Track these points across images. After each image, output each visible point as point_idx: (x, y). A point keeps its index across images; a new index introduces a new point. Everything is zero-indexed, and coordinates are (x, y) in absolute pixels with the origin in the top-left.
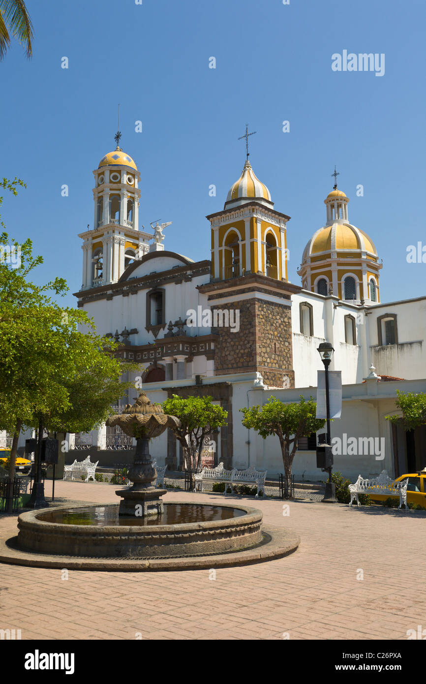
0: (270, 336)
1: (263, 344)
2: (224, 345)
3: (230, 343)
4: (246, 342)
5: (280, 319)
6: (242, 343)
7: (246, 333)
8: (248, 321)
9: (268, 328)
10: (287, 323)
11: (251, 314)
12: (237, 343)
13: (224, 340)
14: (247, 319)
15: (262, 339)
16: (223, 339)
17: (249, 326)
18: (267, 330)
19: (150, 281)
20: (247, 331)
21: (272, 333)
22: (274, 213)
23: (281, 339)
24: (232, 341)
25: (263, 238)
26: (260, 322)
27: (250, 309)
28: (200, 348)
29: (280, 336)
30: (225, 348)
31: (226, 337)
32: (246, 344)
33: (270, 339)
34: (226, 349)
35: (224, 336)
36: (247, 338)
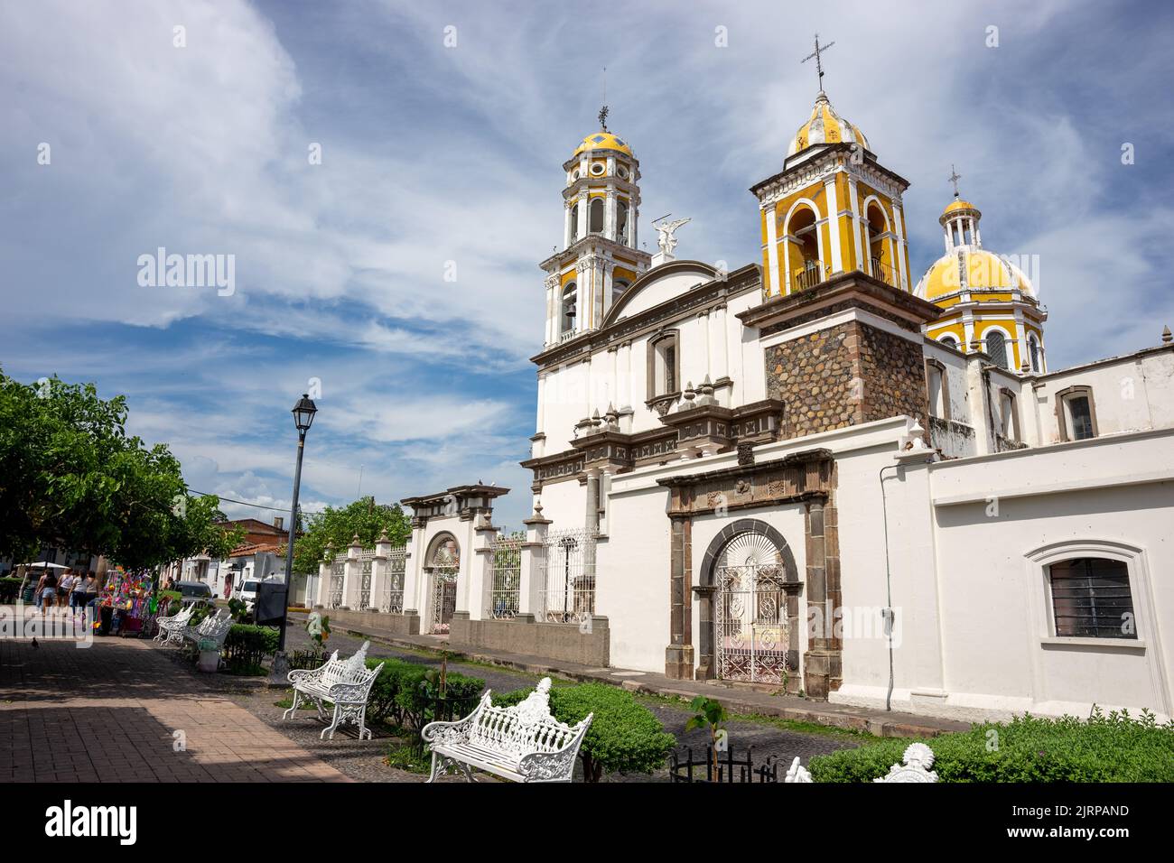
0: (887, 398)
1: (874, 412)
2: (794, 419)
3: (805, 414)
4: (839, 409)
5: (903, 367)
6: (830, 412)
7: (838, 392)
8: (841, 368)
9: (883, 382)
10: (917, 377)
11: (848, 353)
12: (820, 414)
13: (793, 411)
14: (839, 363)
15: (872, 403)
16: (791, 408)
17: (845, 378)
18: (882, 387)
19: (652, 319)
20: (841, 388)
21: (889, 391)
22: (881, 171)
23: (908, 406)
24: (810, 410)
25: (861, 212)
26: (867, 369)
27: (844, 343)
28: (747, 429)
29: (906, 400)
30: (795, 425)
31: (798, 404)
32: (839, 414)
33: (887, 404)
34: (798, 427)
35: (795, 401)
36: (841, 402)
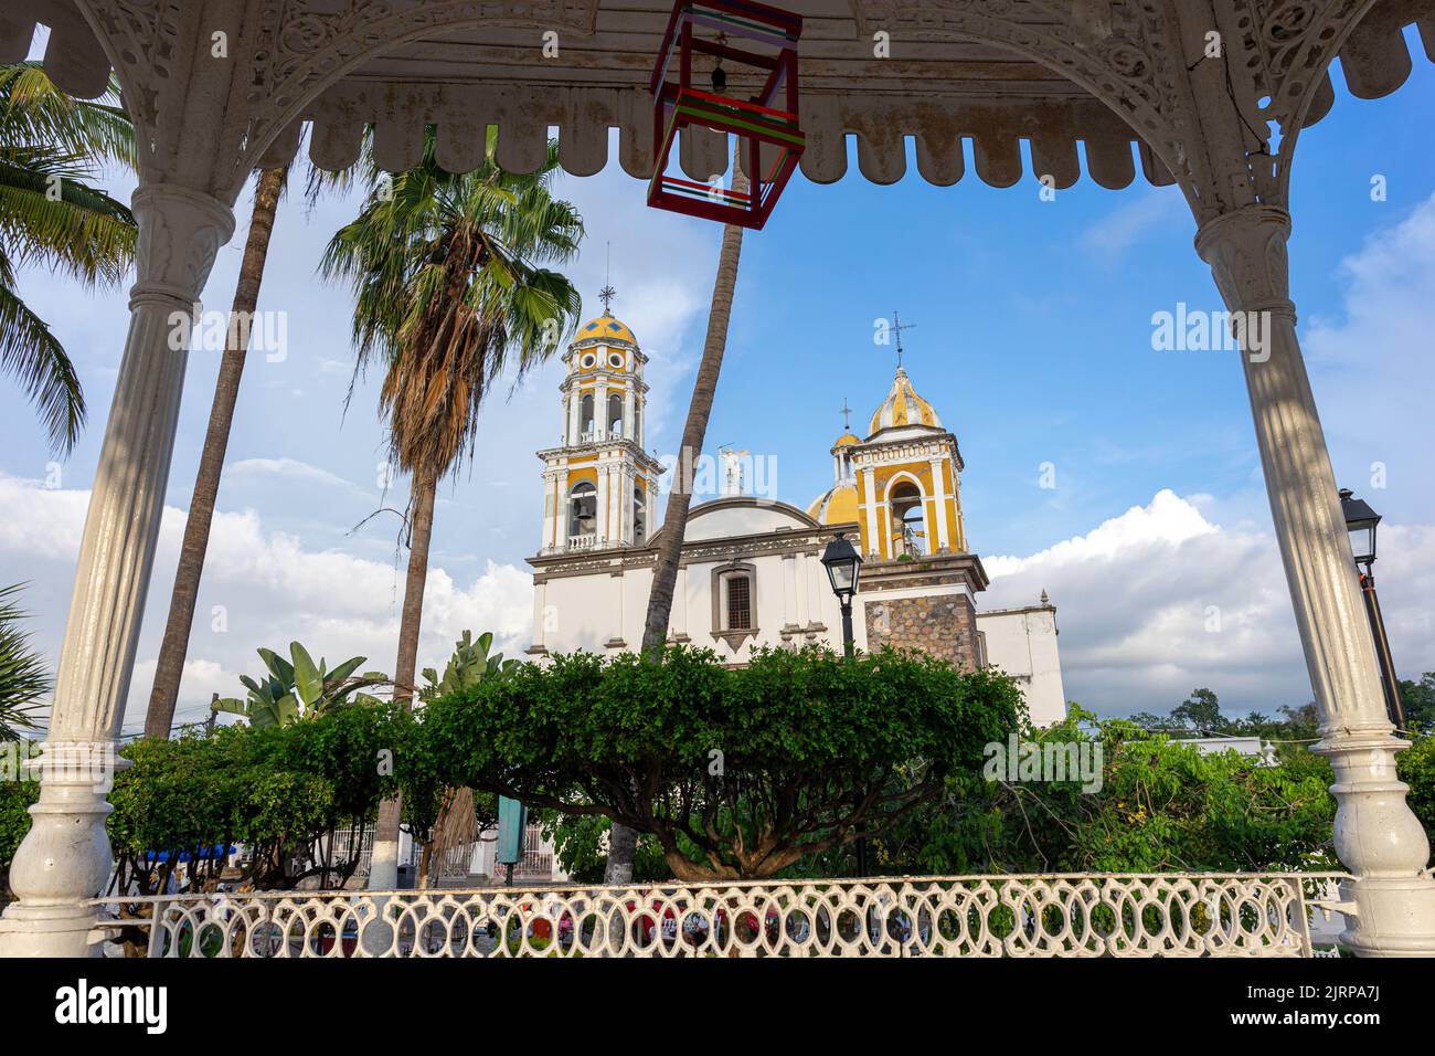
8: (950, 634)
11: (958, 622)
14: (948, 629)
19: (719, 549)
